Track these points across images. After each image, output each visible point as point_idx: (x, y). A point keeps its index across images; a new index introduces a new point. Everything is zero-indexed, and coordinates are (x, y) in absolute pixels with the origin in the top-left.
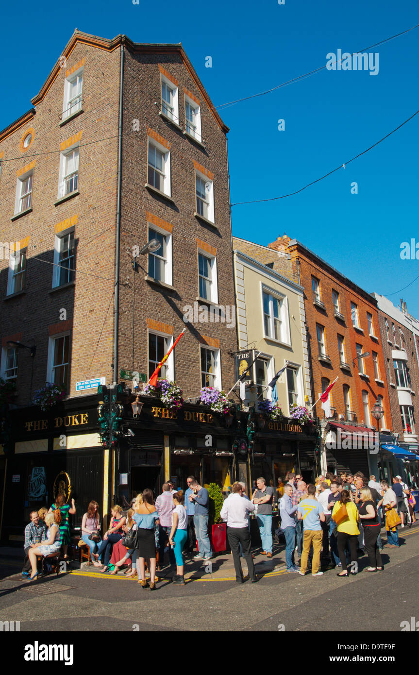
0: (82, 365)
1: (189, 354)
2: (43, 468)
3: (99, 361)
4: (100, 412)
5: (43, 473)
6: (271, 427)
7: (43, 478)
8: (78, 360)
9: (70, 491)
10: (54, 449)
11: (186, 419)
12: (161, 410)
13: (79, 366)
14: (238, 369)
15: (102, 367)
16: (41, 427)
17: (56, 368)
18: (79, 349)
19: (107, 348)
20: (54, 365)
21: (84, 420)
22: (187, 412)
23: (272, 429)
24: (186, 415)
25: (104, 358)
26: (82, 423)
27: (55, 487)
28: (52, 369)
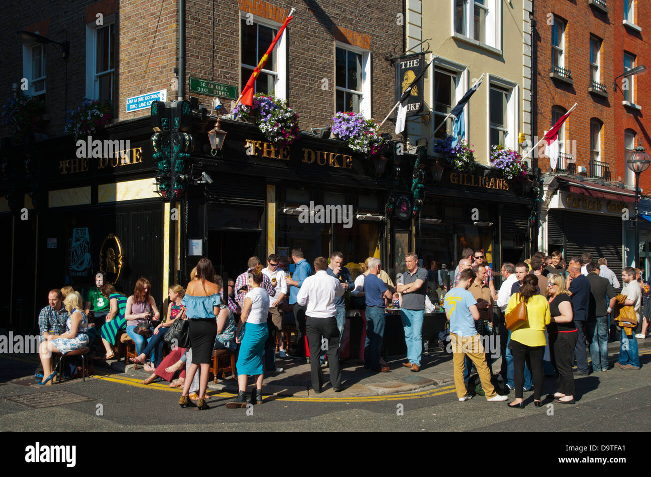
0: (133, 71)
1: (315, 57)
2: (87, 228)
3: (157, 64)
4: (154, 144)
5: (87, 236)
6: (454, 180)
7: (87, 243)
8: (128, 63)
9: (121, 263)
10: (99, 202)
11: (306, 160)
12: (262, 145)
13: (129, 72)
14: (401, 84)
15: (162, 73)
16: (80, 169)
17: (100, 77)
18: (129, 45)
19: (168, 42)
20: (97, 73)
21: (136, 157)
22: (306, 151)
23: (456, 182)
24: (306, 155)
25: (164, 58)
26: (135, 162)
27: (102, 257)
28: (94, 78)
